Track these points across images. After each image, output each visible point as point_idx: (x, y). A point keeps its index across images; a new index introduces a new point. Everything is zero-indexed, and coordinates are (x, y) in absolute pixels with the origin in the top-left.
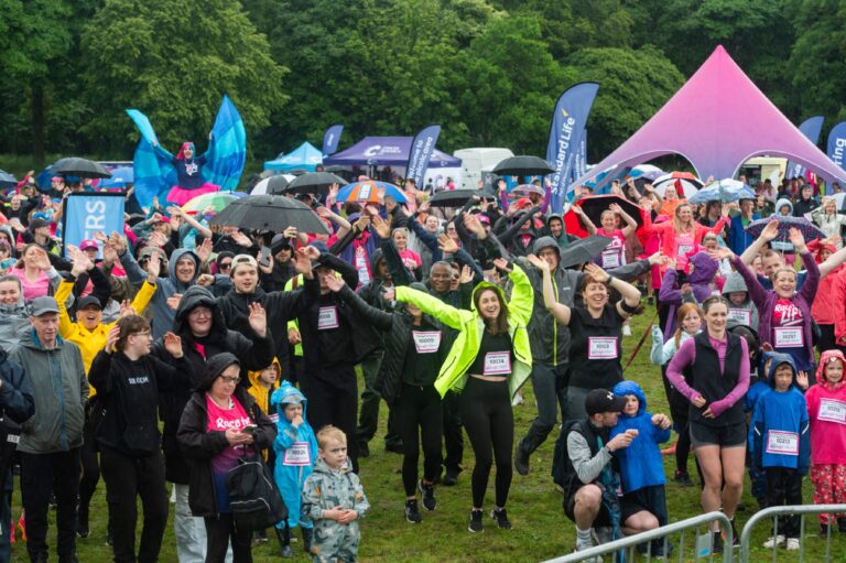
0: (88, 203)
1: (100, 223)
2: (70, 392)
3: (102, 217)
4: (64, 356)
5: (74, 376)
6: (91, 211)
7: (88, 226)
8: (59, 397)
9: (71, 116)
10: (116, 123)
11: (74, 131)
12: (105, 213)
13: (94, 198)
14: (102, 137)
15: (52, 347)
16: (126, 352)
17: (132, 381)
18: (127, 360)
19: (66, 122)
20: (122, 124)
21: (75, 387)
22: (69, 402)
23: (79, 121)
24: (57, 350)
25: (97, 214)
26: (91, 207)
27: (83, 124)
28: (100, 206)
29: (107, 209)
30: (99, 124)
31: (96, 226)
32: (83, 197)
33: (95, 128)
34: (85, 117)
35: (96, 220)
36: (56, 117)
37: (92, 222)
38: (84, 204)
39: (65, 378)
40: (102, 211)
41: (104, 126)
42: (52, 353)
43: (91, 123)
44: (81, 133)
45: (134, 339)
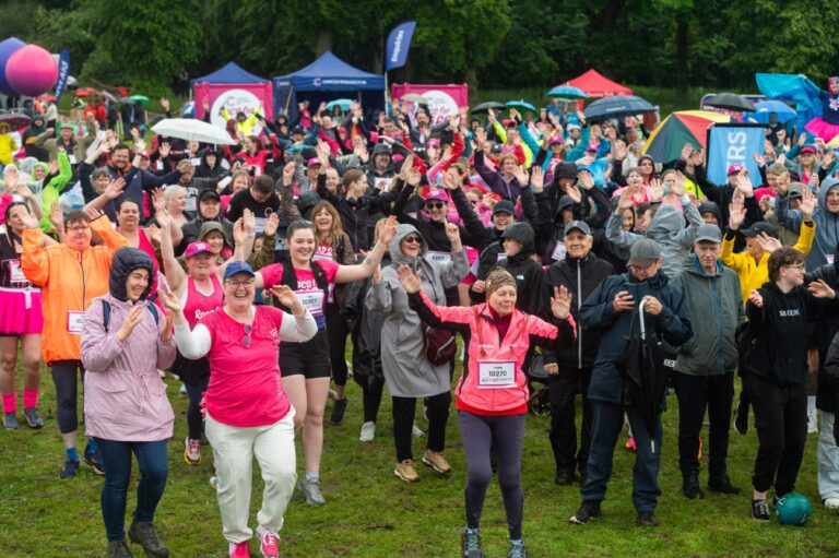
0: (730, 134)
1: (741, 154)
2: (728, 318)
3: (743, 148)
4: (724, 283)
5: (733, 302)
6: (732, 142)
7: (730, 157)
8: (718, 322)
9: (714, 51)
10: (758, 58)
11: (716, 66)
12: (746, 145)
13: (736, 129)
14: (743, 71)
15: (713, 274)
16: (779, 284)
17: (783, 313)
18: (779, 292)
19: (708, 56)
20: (764, 59)
21: (733, 313)
22: (728, 328)
23: (721, 56)
24: (717, 276)
25: (738, 145)
26: (733, 138)
27: (726, 58)
28: (741, 137)
29: (748, 141)
30: (740, 58)
31: (737, 157)
32: (726, 129)
33: (738, 62)
34: (727, 52)
35: (738, 151)
36: (699, 52)
37: (733, 153)
38: (726, 135)
39: (725, 304)
40: (743, 142)
41: (746, 61)
42: (713, 279)
43: (734, 58)
44: (724, 68)
45: (786, 271)
